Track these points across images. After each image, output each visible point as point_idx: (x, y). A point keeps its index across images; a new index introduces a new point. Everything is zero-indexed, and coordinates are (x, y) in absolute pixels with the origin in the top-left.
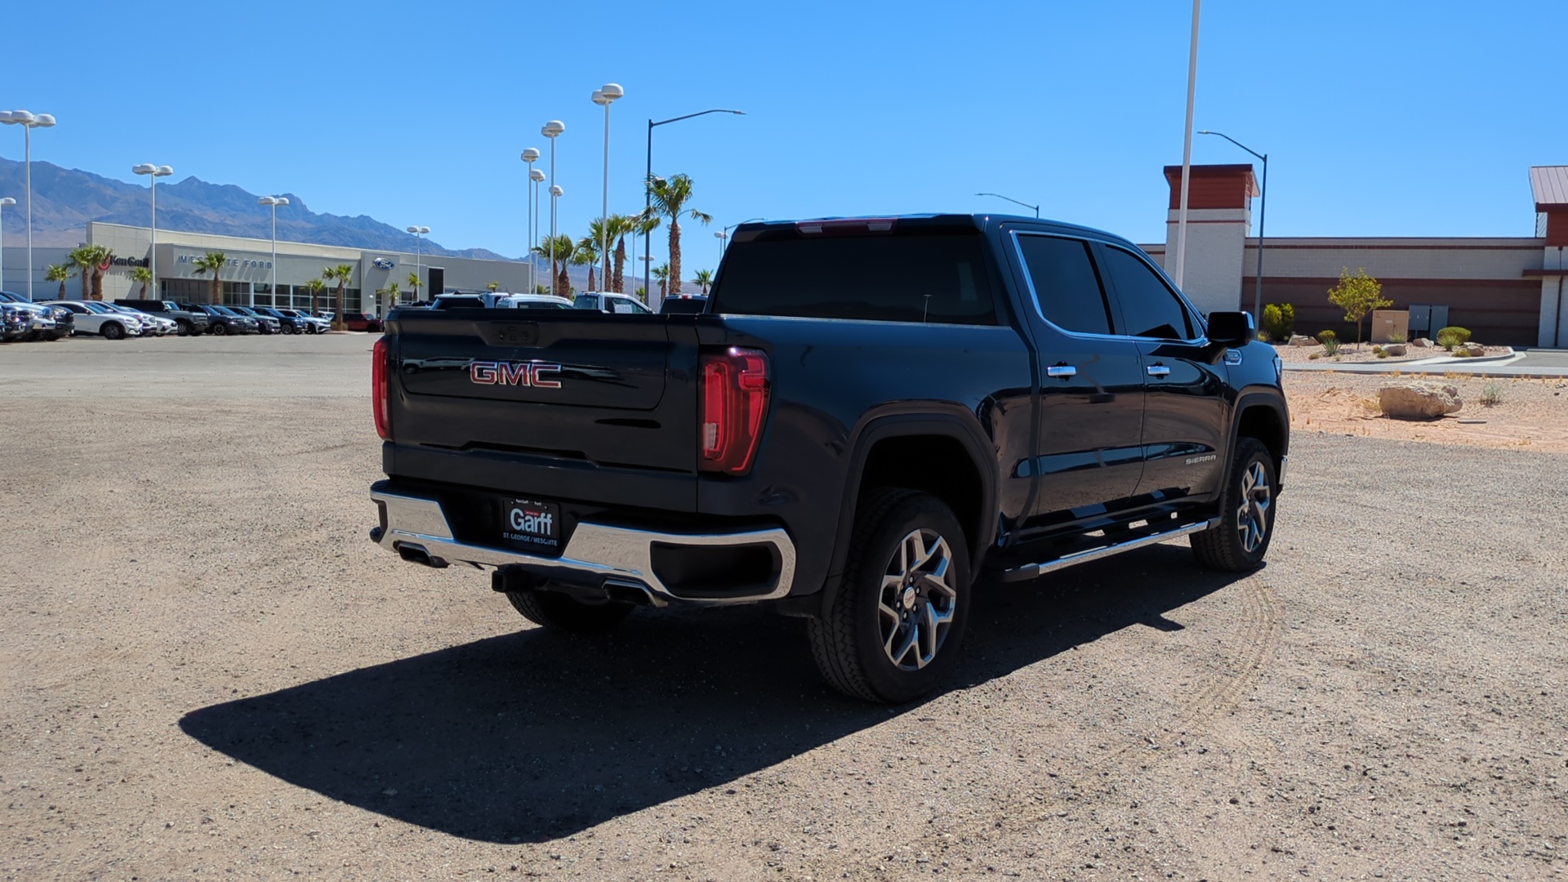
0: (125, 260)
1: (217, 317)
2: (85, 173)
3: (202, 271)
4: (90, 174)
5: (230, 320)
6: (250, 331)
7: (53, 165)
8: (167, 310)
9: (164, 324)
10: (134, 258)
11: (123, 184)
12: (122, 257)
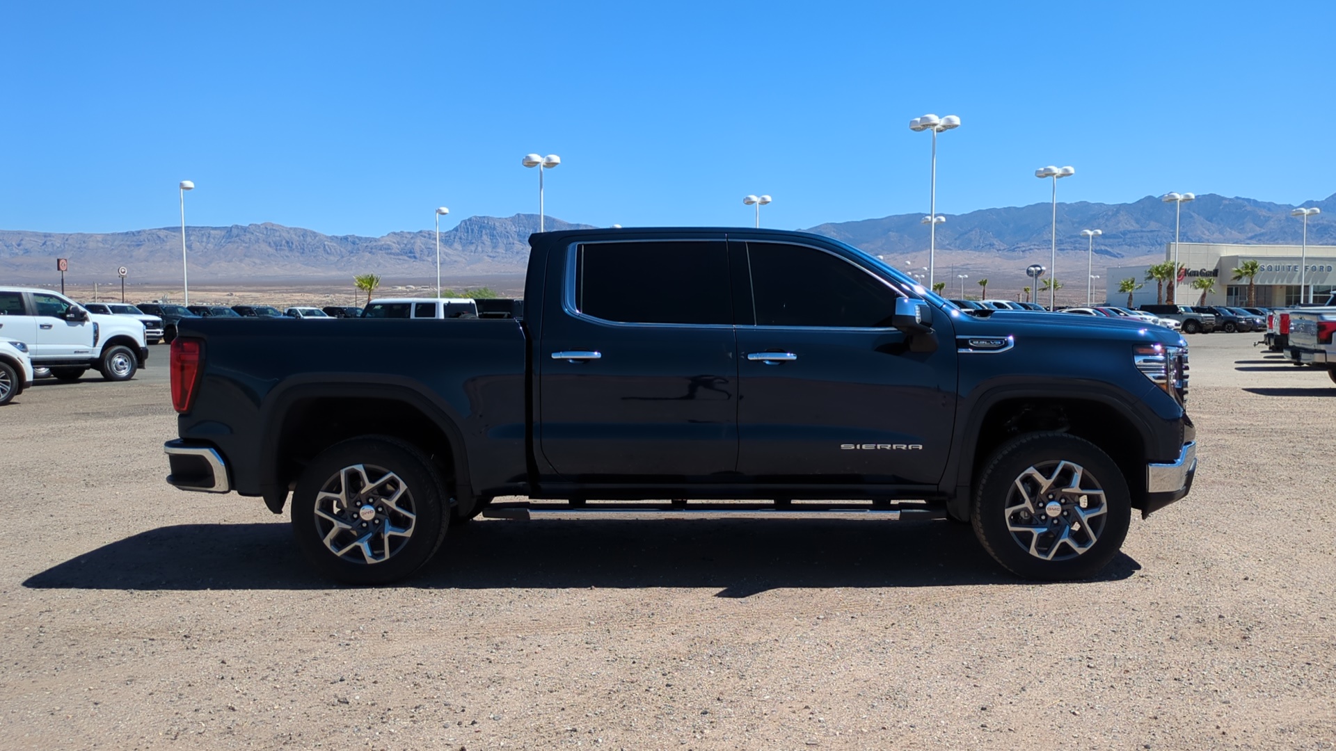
0: (1198, 272)
1: (1231, 317)
2: (1244, 199)
3: (1239, 278)
4: (1248, 200)
5: (1241, 319)
6: (1261, 328)
7: (1219, 196)
8: (1180, 313)
9: (1168, 325)
10: (1205, 270)
11: (1276, 205)
12: (1194, 270)
